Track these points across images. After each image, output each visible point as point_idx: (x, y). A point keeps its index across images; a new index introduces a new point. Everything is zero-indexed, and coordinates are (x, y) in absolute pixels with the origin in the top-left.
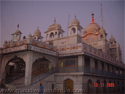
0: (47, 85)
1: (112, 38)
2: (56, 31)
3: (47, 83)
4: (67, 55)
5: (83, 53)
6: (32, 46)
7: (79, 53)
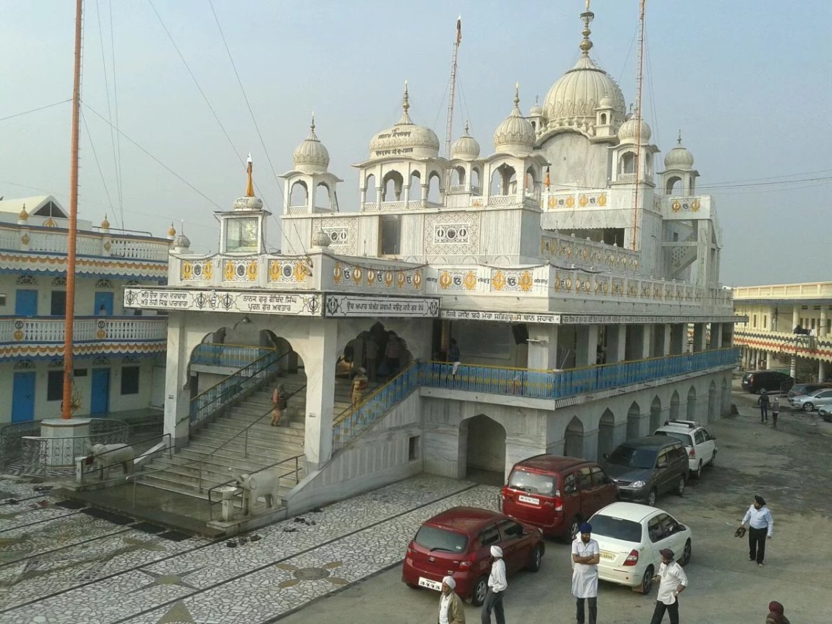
0: (390, 443)
1: (680, 154)
2: (414, 167)
3: (389, 438)
4: (481, 317)
5: (556, 320)
6: (339, 298)
7: (536, 317)
